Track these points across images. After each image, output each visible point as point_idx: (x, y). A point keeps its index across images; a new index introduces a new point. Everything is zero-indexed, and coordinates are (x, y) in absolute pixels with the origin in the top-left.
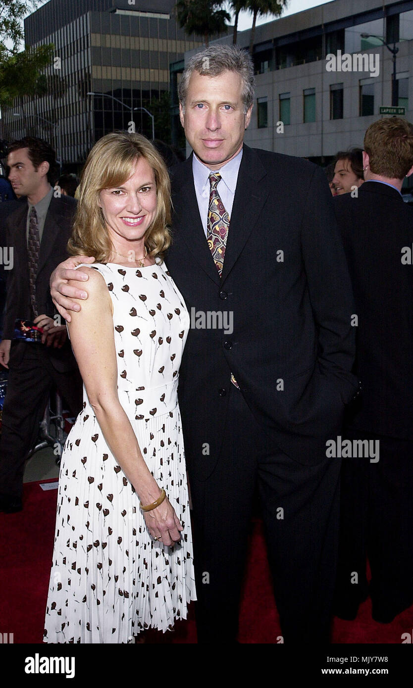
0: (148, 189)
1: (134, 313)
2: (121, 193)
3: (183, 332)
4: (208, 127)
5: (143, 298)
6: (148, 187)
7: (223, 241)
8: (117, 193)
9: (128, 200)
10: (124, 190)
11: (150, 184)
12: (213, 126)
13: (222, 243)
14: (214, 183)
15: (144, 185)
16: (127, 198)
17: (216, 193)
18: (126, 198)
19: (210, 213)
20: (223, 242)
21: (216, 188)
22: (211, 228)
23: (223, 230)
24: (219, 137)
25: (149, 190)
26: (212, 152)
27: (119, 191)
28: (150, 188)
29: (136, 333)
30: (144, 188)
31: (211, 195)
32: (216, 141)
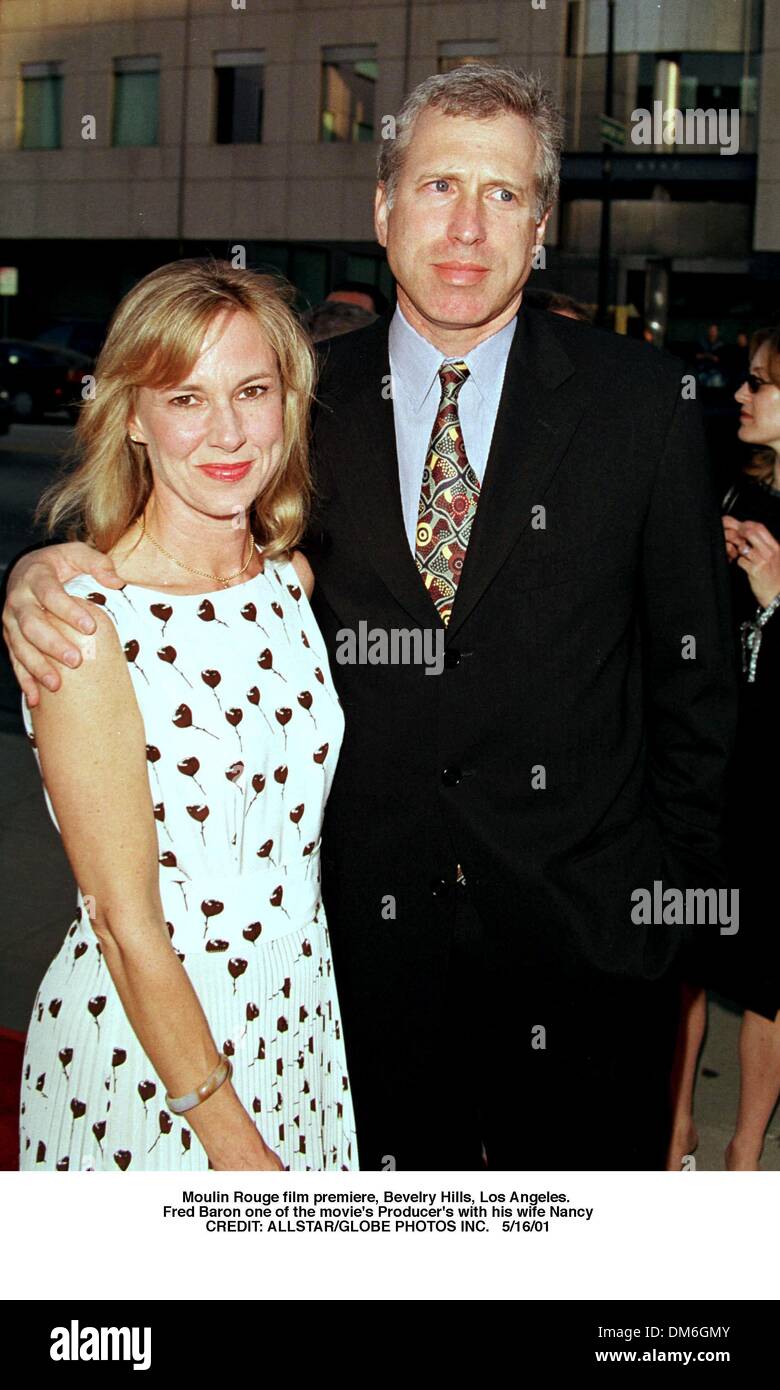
0: (259, 391)
1: (184, 717)
2: (193, 401)
3: (325, 749)
4: (455, 234)
5: (212, 679)
6: (258, 387)
7: (458, 530)
8: (183, 401)
9: (210, 420)
10: (197, 393)
11: (264, 376)
12: (468, 235)
13: (454, 534)
14: (451, 387)
15: (248, 381)
16: (207, 412)
17: (454, 409)
18: (204, 415)
19: (435, 458)
20: (457, 533)
21: (456, 397)
22: (432, 495)
23: (461, 504)
24: (478, 261)
25: (262, 394)
26: (456, 298)
27: (188, 397)
28: (264, 388)
29: (190, 767)
30: (248, 388)
31: (441, 415)
32: (470, 270)
